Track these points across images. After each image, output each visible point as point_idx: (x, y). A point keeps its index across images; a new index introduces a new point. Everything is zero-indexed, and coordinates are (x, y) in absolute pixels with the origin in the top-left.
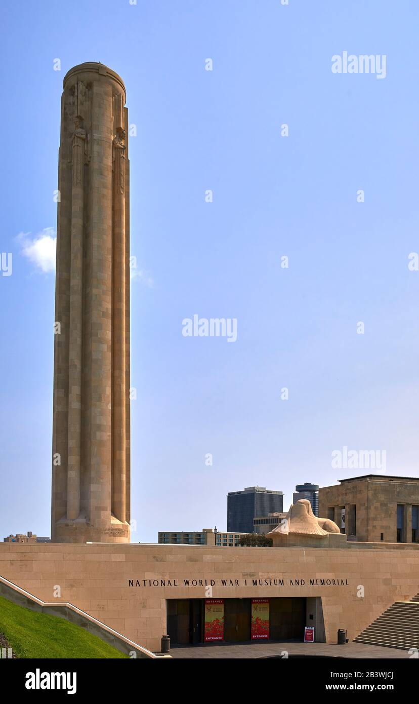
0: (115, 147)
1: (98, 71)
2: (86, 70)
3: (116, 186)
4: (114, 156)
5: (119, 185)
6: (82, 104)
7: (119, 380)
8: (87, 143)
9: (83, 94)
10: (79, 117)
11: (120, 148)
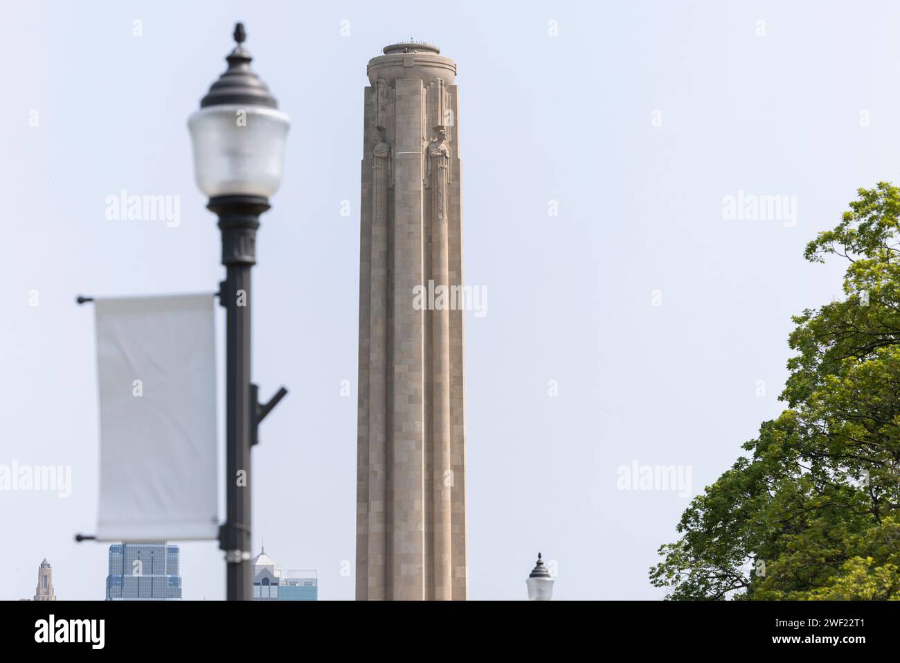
0: (431, 157)
1: (402, 63)
2: (386, 65)
3: (433, 209)
4: (429, 168)
5: (436, 209)
6: (383, 109)
7: (439, 484)
8: (391, 161)
9: (385, 95)
10: (379, 129)
11: (437, 157)
